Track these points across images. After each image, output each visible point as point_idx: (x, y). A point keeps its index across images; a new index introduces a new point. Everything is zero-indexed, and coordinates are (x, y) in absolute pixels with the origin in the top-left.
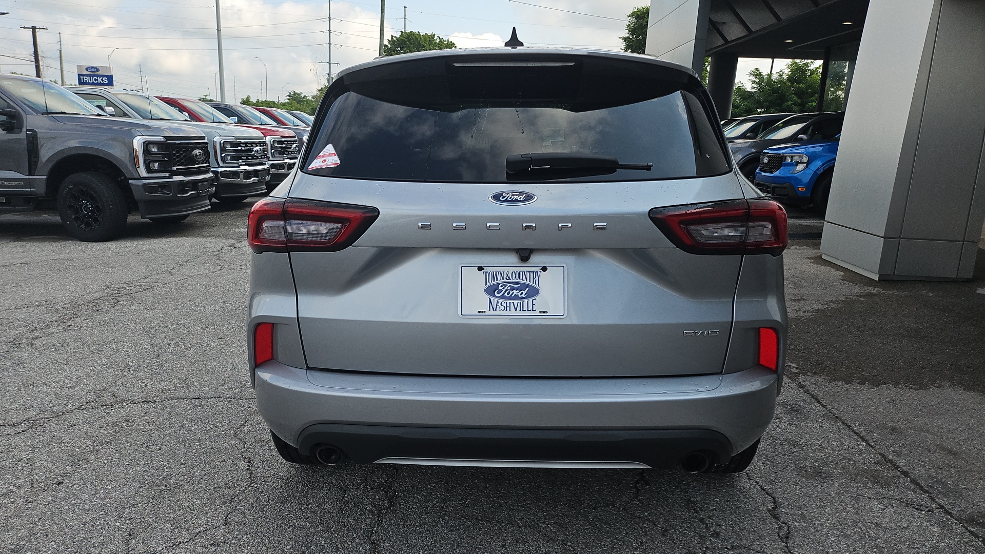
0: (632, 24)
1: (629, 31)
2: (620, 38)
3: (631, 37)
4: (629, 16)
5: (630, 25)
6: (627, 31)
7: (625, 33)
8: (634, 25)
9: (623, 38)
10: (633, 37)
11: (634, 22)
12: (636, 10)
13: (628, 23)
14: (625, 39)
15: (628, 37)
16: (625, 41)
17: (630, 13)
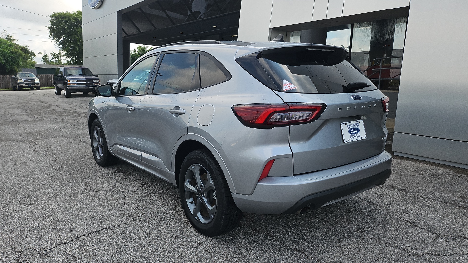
0: (52, 20)
1: (51, 24)
2: (46, 27)
3: (53, 27)
4: (50, 16)
5: (51, 21)
6: (50, 24)
7: (49, 25)
8: (54, 21)
9: (48, 27)
10: (54, 27)
11: (54, 20)
12: (54, 14)
13: (50, 20)
14: (49, 28)
15: (51, 27)
16: (49, 29)
17: (51, 14)
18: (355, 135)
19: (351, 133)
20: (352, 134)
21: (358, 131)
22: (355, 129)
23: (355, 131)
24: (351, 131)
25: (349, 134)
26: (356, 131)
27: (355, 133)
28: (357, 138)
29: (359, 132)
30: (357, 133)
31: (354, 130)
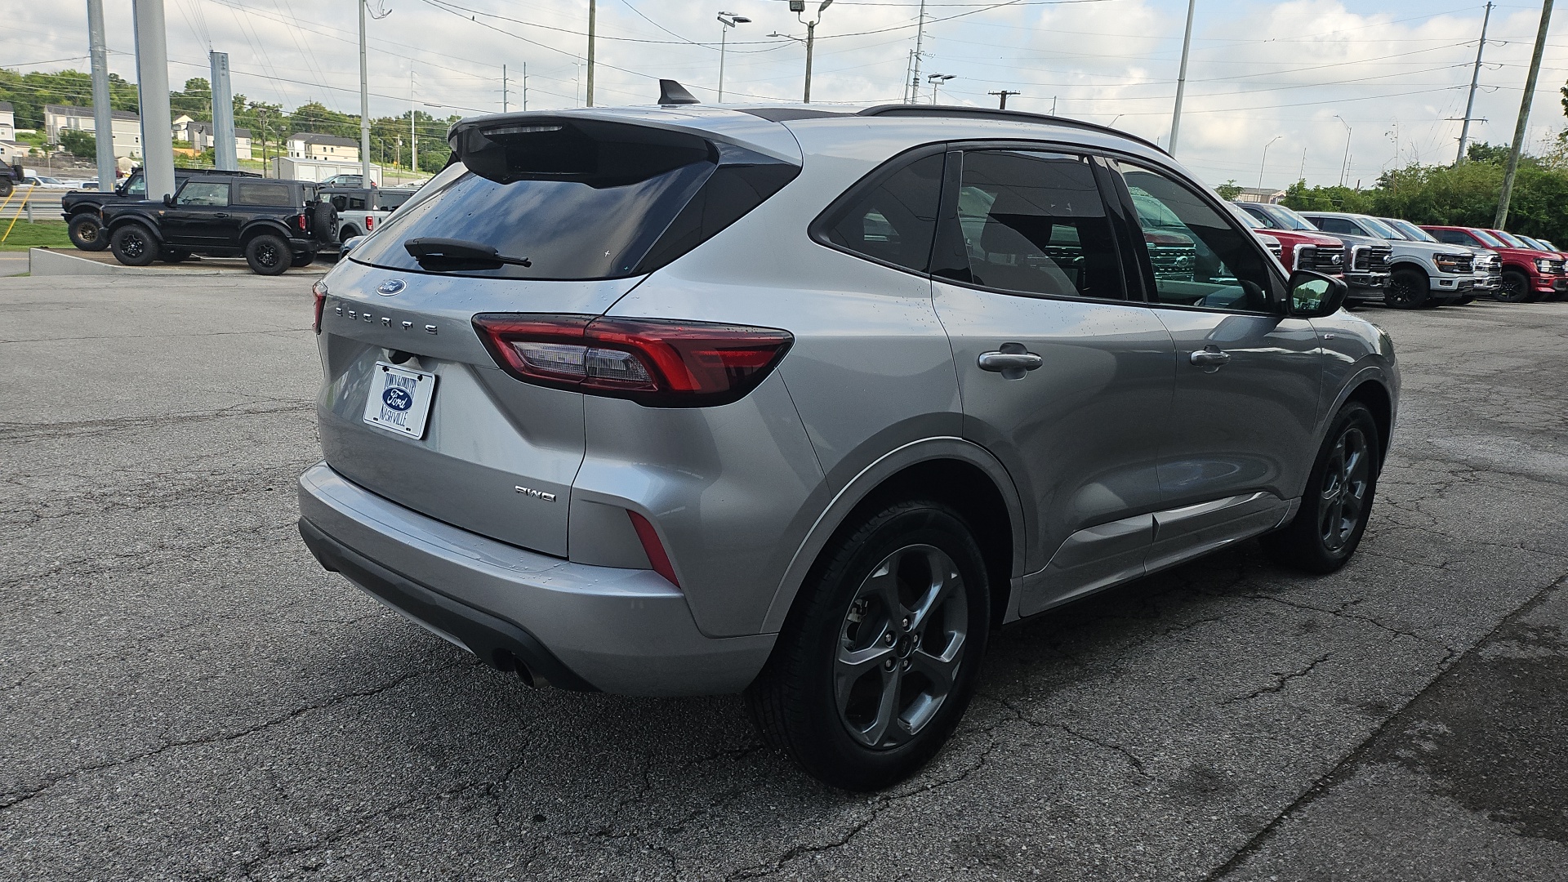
18: (393, 411)
19: (389, 402)
20: (390, 405)
21: (408, 405)
22: (401, 394)
23: (399, 400)
24: (391, 397)
25: (383, 402)
26: (401, 403)
27: (397, 408)
28: (395, 426)
29: (408, 411)
30: (401, 409)
31: (399, 397)
